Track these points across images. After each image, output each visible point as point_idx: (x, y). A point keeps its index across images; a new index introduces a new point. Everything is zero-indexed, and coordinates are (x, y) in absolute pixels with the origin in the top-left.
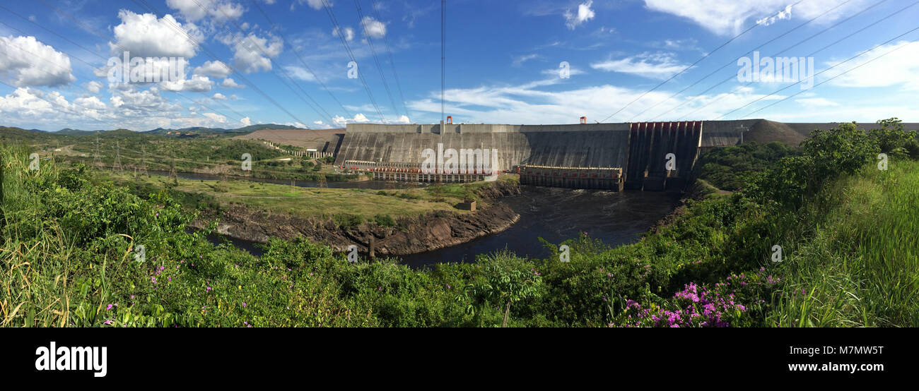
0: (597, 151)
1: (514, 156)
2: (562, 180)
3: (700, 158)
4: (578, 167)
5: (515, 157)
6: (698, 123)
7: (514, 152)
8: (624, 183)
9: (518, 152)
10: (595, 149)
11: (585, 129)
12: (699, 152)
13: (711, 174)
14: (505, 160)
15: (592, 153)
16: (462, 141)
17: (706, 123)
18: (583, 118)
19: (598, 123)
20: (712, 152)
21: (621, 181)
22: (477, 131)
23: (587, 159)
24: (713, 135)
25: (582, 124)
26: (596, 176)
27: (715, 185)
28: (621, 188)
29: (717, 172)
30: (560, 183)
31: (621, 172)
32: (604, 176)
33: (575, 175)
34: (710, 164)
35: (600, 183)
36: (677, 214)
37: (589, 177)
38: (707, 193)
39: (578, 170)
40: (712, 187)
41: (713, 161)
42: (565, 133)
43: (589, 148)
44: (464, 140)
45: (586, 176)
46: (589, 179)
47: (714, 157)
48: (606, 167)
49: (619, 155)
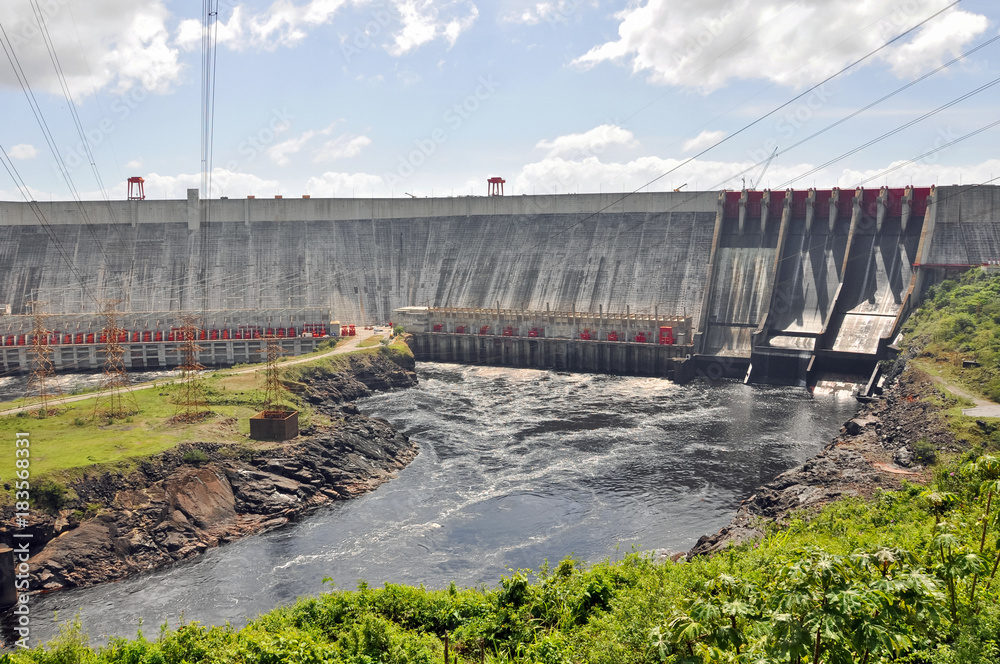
0: (622, 268)
1: (394, 281)
2: (527, 345)
5: (399, 286)
7: (394, 272)
9: (406, 274)
10: (619, 262)
11: (593, 208)
14: (372, 296)
15: (610, 273)
16: (251, 246)
18: (495, 181)
22: (291, 216)
23: (595, 292)
35: (628, 356)
37: (599, 340)
39: (570, 320)
43: (602, 261)
44: (256, 242)
45: (593, 336)
46: (600, 346)
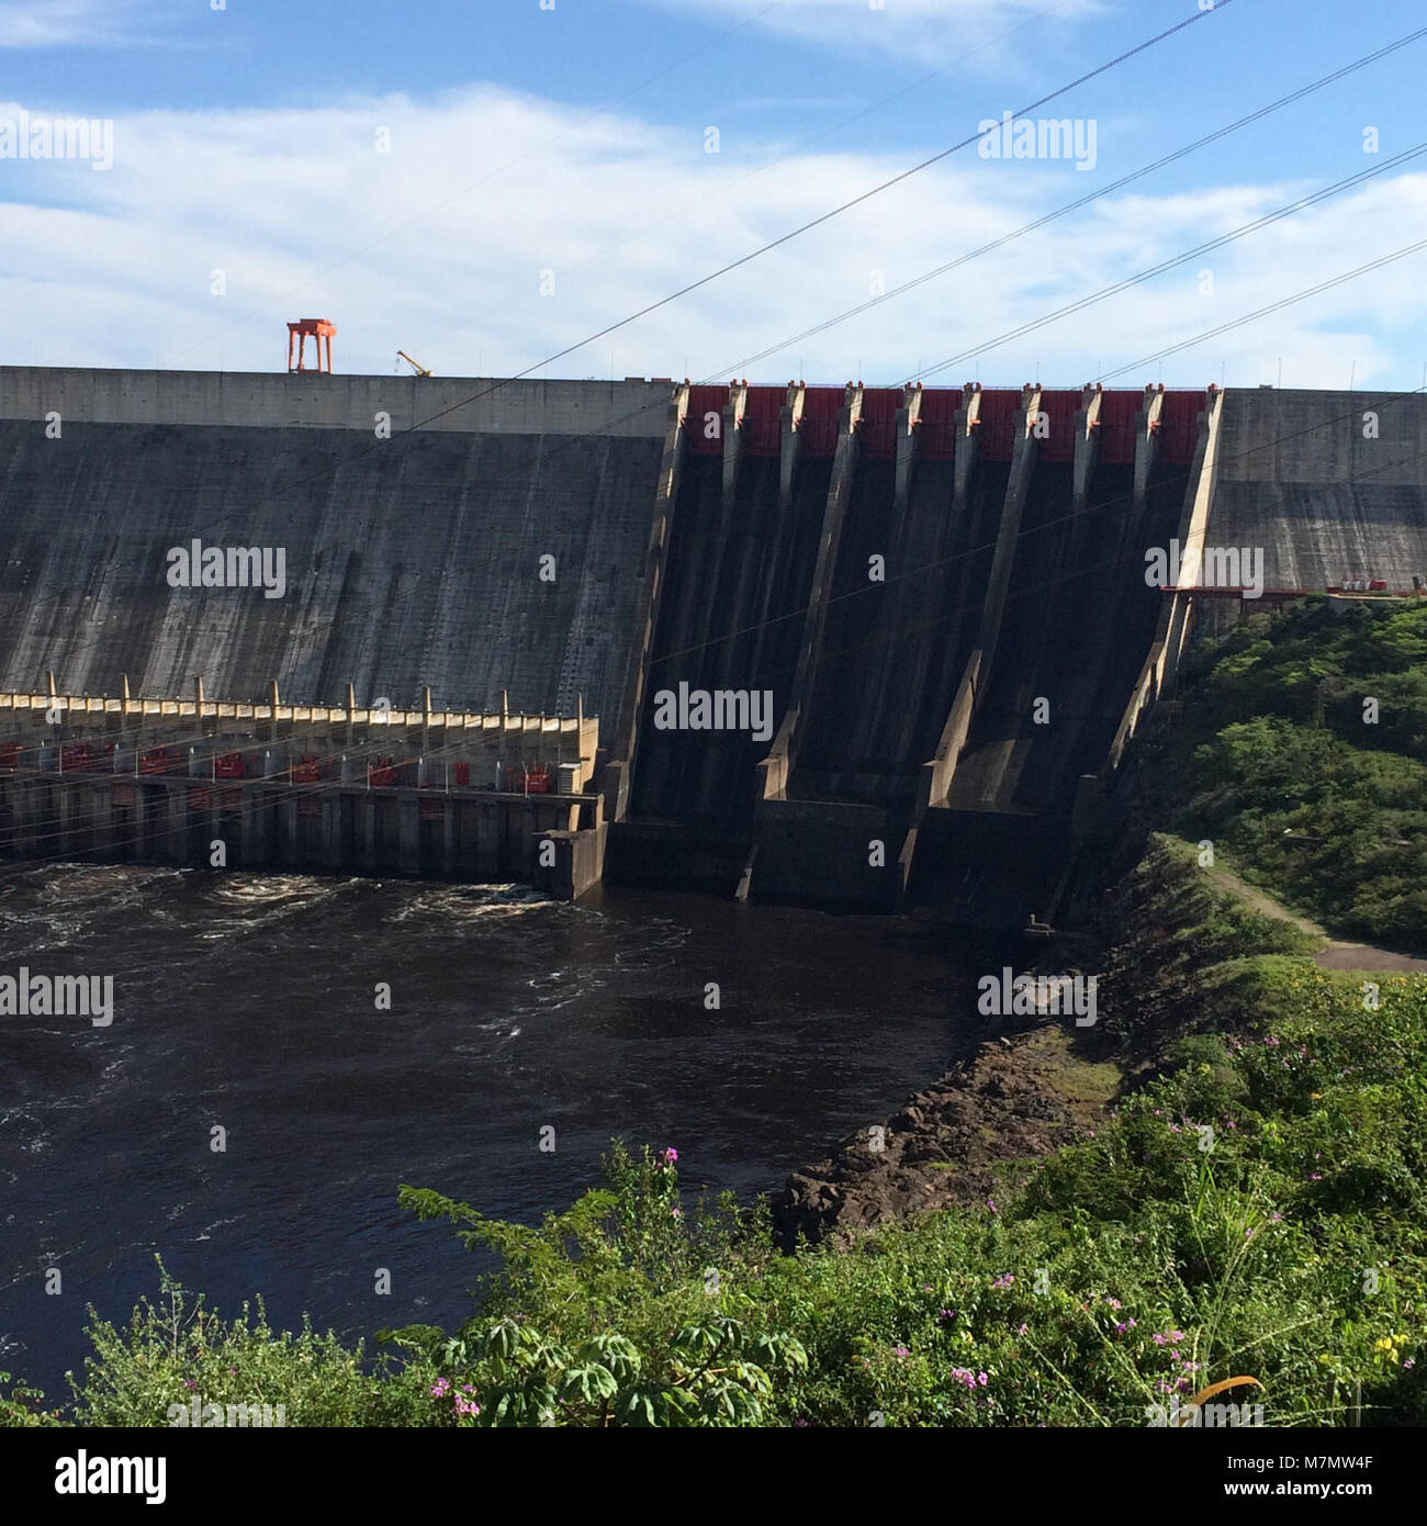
2: (140, 804)
3: (1187, 675)
4: (264, 699)
6: (1186, 408)
8: (614, 832)
11: (323, 414)
12: (1177, 625)
13: (1270, 806)
17: (1251, 406)
18: (307, 327)
19: (423, 378)
20: (1277, 633)
21: (587, 821)
23: (333, 653)
24: (1299, 501)
25: (300, 379)
26: (403, 776)
27: (1293, 895)
28: (589, 874)
29: (1313, 797)
30: (124, 833)
31: (589, 746)
32: (462, 773)
33: (244, 767)
34: (1262, 727)
35: (426, 825)
36: (992, 1090)
37: (345, 781)
38: (1230, 949)
39: (264, 729)
40: (1264, 906)
41: (1292, 706)
42: (161, 435)
43: (354, 563)
45: (329, 772)
46: (349, 799)
47: (1293, 678)
48: (476, 708)
49: (579, 625)
